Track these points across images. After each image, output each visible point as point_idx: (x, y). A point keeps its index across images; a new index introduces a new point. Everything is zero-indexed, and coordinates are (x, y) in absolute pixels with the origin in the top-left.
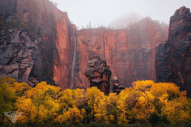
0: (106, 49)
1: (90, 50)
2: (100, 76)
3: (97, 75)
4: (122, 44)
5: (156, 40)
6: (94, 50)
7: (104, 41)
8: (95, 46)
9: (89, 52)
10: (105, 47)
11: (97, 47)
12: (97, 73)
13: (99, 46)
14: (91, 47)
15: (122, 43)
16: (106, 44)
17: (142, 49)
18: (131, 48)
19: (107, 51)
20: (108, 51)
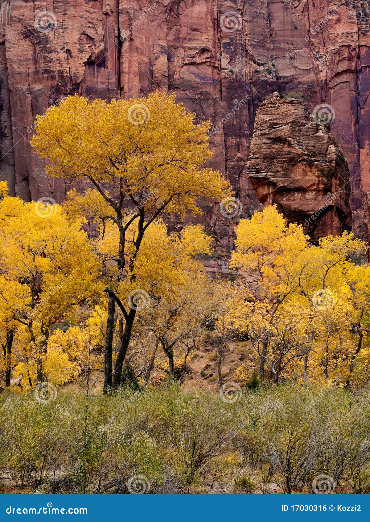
0: (126, 70)
1: (56, 68)
2: (321, 186)
3: (308, 181)
4: (194, 52)
5: (337, 47)
6: (73, 71)
7: (119, 32)
8: (81, 51)
9: (53, 78)
10: (124, 60)
11: (86, 57)
12: (308, 169)
13: (97, 51)
14: (63, 55)
15: (196, 49)
16: (126, 45)
17: (278, 78)
18: (232, 71)
19: (131, 76)
20: (137, 78)
